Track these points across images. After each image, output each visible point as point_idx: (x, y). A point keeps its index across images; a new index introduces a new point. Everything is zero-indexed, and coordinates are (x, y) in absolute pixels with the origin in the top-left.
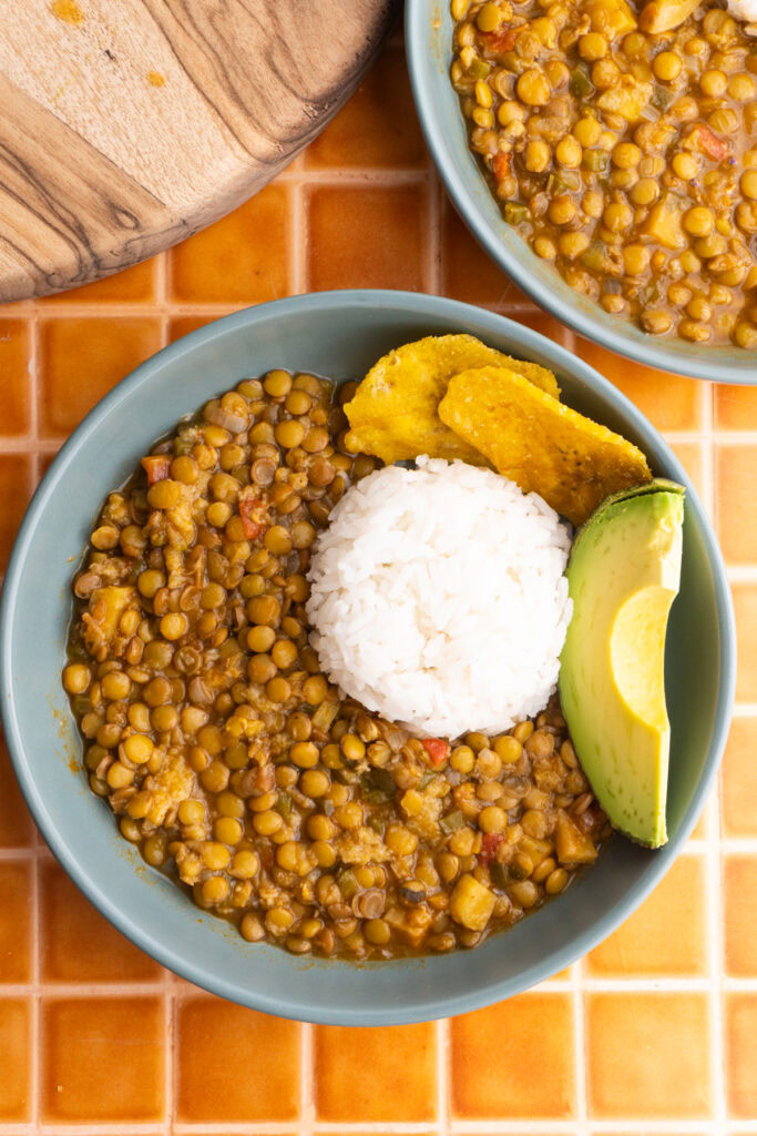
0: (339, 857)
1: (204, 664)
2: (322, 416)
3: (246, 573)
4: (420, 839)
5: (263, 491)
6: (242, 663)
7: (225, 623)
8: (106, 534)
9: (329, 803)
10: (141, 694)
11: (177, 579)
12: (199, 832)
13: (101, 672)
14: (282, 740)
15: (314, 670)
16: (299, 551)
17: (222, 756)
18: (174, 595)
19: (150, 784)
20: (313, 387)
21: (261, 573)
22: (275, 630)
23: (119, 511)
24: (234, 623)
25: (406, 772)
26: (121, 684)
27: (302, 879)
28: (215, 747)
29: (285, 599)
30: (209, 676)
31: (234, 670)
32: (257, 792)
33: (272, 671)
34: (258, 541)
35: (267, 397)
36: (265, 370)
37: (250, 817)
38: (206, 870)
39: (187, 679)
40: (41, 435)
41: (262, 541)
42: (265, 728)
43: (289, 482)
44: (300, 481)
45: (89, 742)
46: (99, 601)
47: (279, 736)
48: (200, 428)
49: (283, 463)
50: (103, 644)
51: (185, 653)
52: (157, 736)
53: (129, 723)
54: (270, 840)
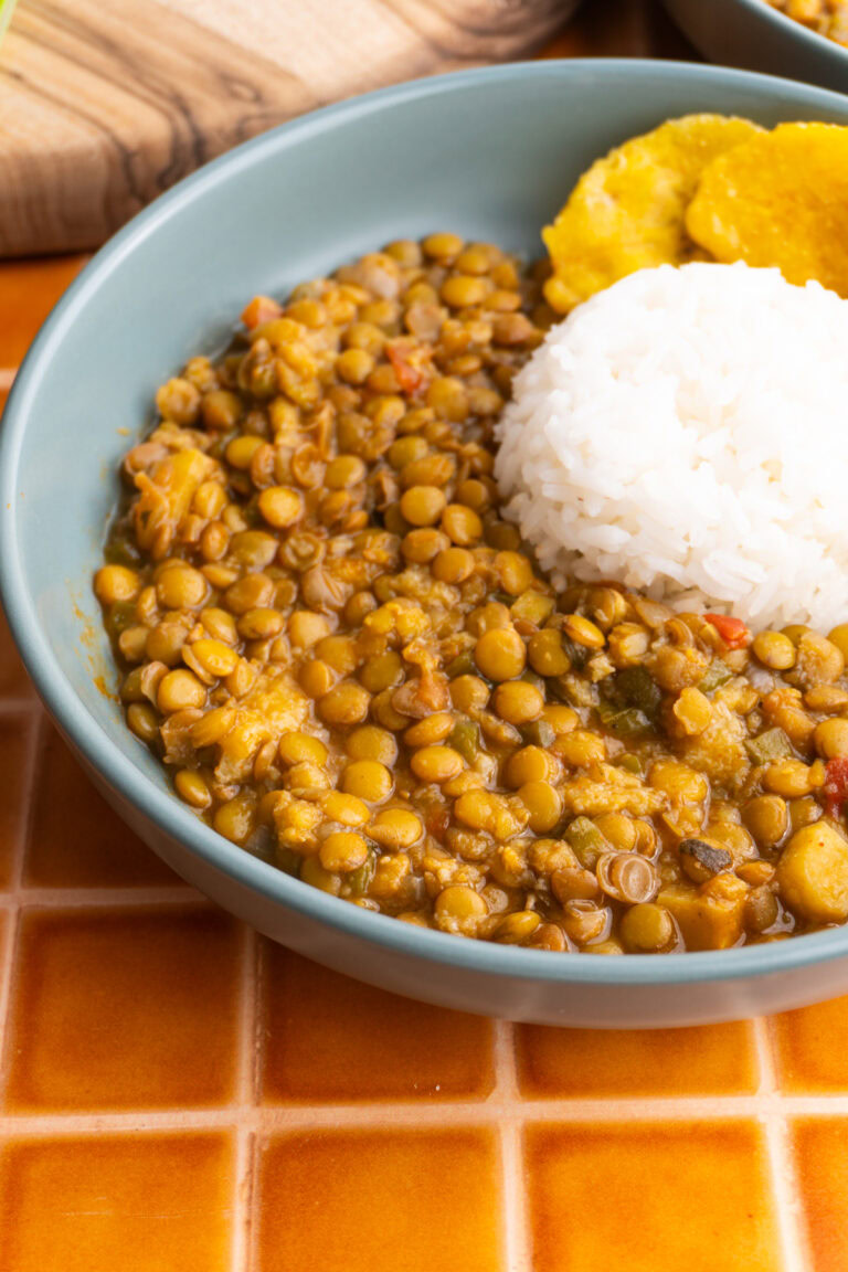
0: (569, 803)
1: (329, 553)
3: (399, 435)
4: (712, 779)
5: (423, 341)
6: (392, 542)
7: (365, 501)
8: (179, 392)
9: (545, 729)
10: (221, 598)
11: (290, 434)
12: (317, 776)
13: (155, 575)
14: (460, 638)
16: (478, 415)
17: (358, 675)
18: (284, 453)
19: (233, 704)
21: (422, 433)
23: (202, 373)
24: (379, 498)
25: (680, 657)
26: (189, 587)
27: (503, 841)
28: (348, 662)
30: (339, 565)
31: (379, 552)
32: (419, 708)
33: (442, 543)
34: (417, 397)
35: (430, 260)
36: (427, 235)
37: (407, 752)
38: (328, 821)
39: (301, 576)
41: (424, 398)
42: (432, 625)
45: (130, 665)
47: (456, 635)
50: (166, 518)
51: (298, 540)
52: (248, 644)
54: (443, 792)
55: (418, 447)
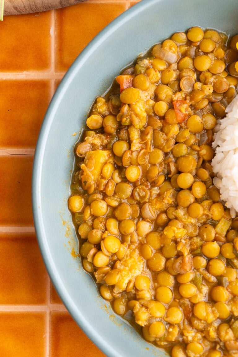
0: (232, 312)
1: (151, 196)
2: (221, 53)
3: (176, 143)
5: (186, 95)
6: (173, 195)
7: (163, 171)
8: (95, 120)
9: (225, 279)
10: (113, 213)
11: (136, 145)
12: (147, 295)
13: (90, 200)
14: (197, 241)
15: (217, 199)
16: (207, 131)
17: (161, 250)
18: (135, 154)
19: (118, 265)
20: (216, 37)
21: (185, 143)
22: (194, 176)
23: (102, 107)
24: (169, 172)
26: (102, 207)
27: (209, 325)
28: (157, 245)
29: (199, 158)
30: (154, 202)
31: (169, 199)
32: (182, 271)
33: (192, 200)
34: (183, 124)
35: (189, 43)
36: (189, 27)
37: (177, 286)
38: (152, 317)
39: (141, 205)
40: (56, 69)
41: (186, 124)
42: (187, 234)
43: (202, 90)
44: (209, 90)
45: (83, 241)
46: (90, 158)
47: (195, 238)
48: (150, 59)
49: (198, 80)
50: (92, 183)
51: (139, 189)
52: (123, 238)
53: (106, 230)
54: (190, 301)
55: (183, 150)
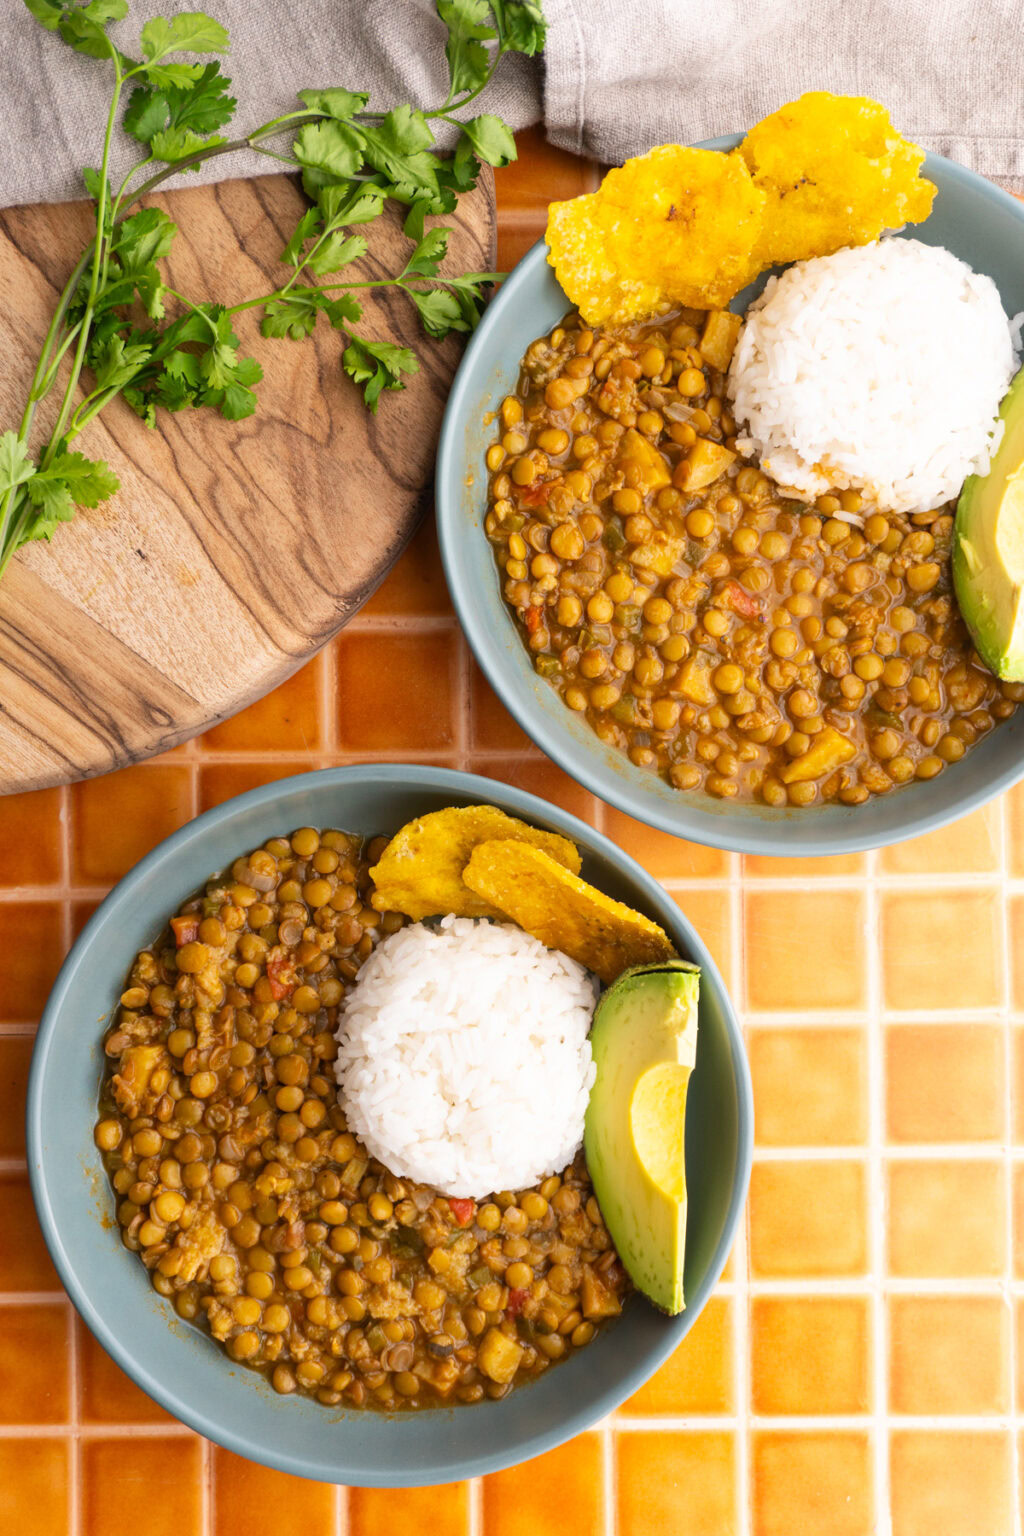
0: (368, 1312)
1: (234, 1122)
2: (349, 874)
3: (275, 1033)
4: (448, 1293)
5: (290, 952)
6: (272, 1121)
7: (254, 1080)
8: (136, 995)
9: (358, 1258)
10: (171, 1151)
11: (206, 1039)
12: (230, 1287)
13: (133, 1129)
14: (311, 1197)
15: (343, 1129)
16: (328, 1009)
17: (253, 1212)
18: (203, 1056)
19: (182, 1240)
20: (340, 844)
21: (290, 1033)
22: (303, 1090)
23: (148, 971)
24: (264, 1082)
25: (433, 1232)
26: (152, 1142)
27: (332, 1333)
28: (246, 1203)
29: (313, 1058)
30: (239, 1134)
31: (264, 1129)
32: (287, 1249)
33: (301, 1130)
34: (287, 1001)
35: (295, 855)
36: (294, 827)
37: (280, 1272)
38: (237, 1326)
39: (219, 1136)
40: (74, 882)
41: (291, 1001)
42: (295, 1186)
43: (316, 943)
44: (328, 941)
45: (122, 1198)
46: (128, 1062)
47: (308, 1194)
48: (228, 888)
49: (311, 922)
50: (134, 1103)
51: (216, 1111)
52: (189, 1194)
53: (160, 1181)
54: (301, 1295)
55: (288, 1043)
